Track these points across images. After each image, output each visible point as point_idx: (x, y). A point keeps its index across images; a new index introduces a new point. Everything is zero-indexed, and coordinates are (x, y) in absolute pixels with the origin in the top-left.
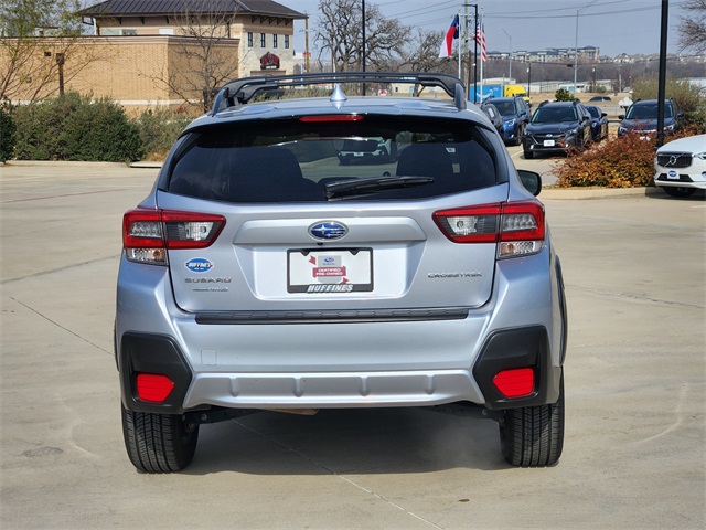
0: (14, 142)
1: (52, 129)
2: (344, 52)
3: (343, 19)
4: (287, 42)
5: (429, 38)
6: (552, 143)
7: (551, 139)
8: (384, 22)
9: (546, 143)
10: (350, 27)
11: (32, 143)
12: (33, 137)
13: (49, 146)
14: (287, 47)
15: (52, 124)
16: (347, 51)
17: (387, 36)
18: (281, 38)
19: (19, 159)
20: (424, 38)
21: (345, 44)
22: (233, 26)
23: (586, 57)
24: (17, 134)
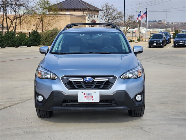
0: (41, 41)
1: (51, 38)
2: (107, 20)
3: (107, 11)
4: (97, 16)
5: (130, 16)
6: (182, 43)
7: (181, 42)
8: (118, 12)
9: (180, 43)
10: (109, 13)
11: (45, 41)
12: (46, 39)
13: (50, 42)
14: (97, 18)
15: (51, 36)
16: (108, 19)
17: (119, 16)
18: (96, 16)
19: (42, 45)
20: (129, 17)
21: (108, 17)
22: (85, 12)
23: (163, 22)
24: (42, 39)
